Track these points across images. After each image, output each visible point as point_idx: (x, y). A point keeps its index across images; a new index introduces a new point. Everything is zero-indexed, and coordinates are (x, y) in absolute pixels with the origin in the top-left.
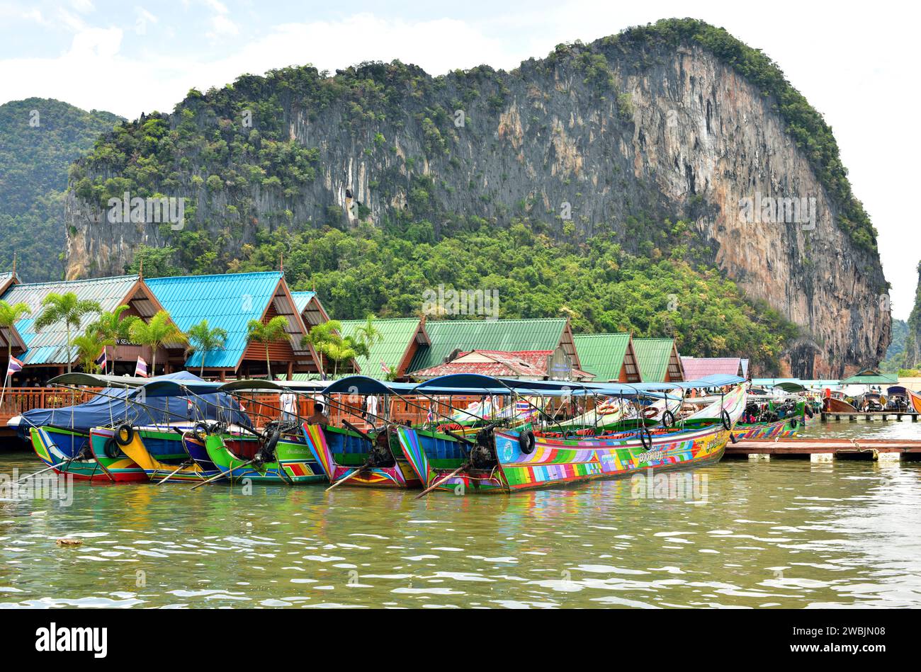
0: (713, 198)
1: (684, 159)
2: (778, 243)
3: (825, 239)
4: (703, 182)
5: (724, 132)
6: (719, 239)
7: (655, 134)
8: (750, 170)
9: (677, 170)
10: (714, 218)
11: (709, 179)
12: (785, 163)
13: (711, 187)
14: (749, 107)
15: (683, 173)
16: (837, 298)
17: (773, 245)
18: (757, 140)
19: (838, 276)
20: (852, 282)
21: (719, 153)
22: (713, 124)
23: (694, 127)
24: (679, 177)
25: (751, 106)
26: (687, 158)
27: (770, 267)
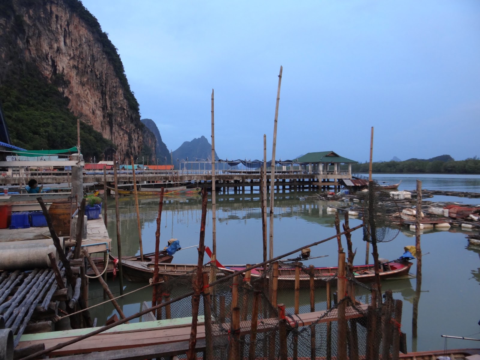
0: (67, 77)
1: (51, 56)
2: (98, 102)
3: (119, 103)
4: (61, 69)
5: (73, 45)
6: (70, 97)
7: (35, 41)
8: (85, 67)
9: (47, 61)
10: (67, 86)
11: (65, 67)
12: (102, 65)
13: (65, 72)
14: (86, 35)
15: (50, 63)
16: (123, 129)
17: (95, 103)
18: (89, 52)
19: (123, 120)
20: (129, 123)
21: (70, 55)
22: (68, 41)
23: (57, 40)
24: (48, 65)
25: (87, 35)
26: (53, 56)
27: (93, 113)
